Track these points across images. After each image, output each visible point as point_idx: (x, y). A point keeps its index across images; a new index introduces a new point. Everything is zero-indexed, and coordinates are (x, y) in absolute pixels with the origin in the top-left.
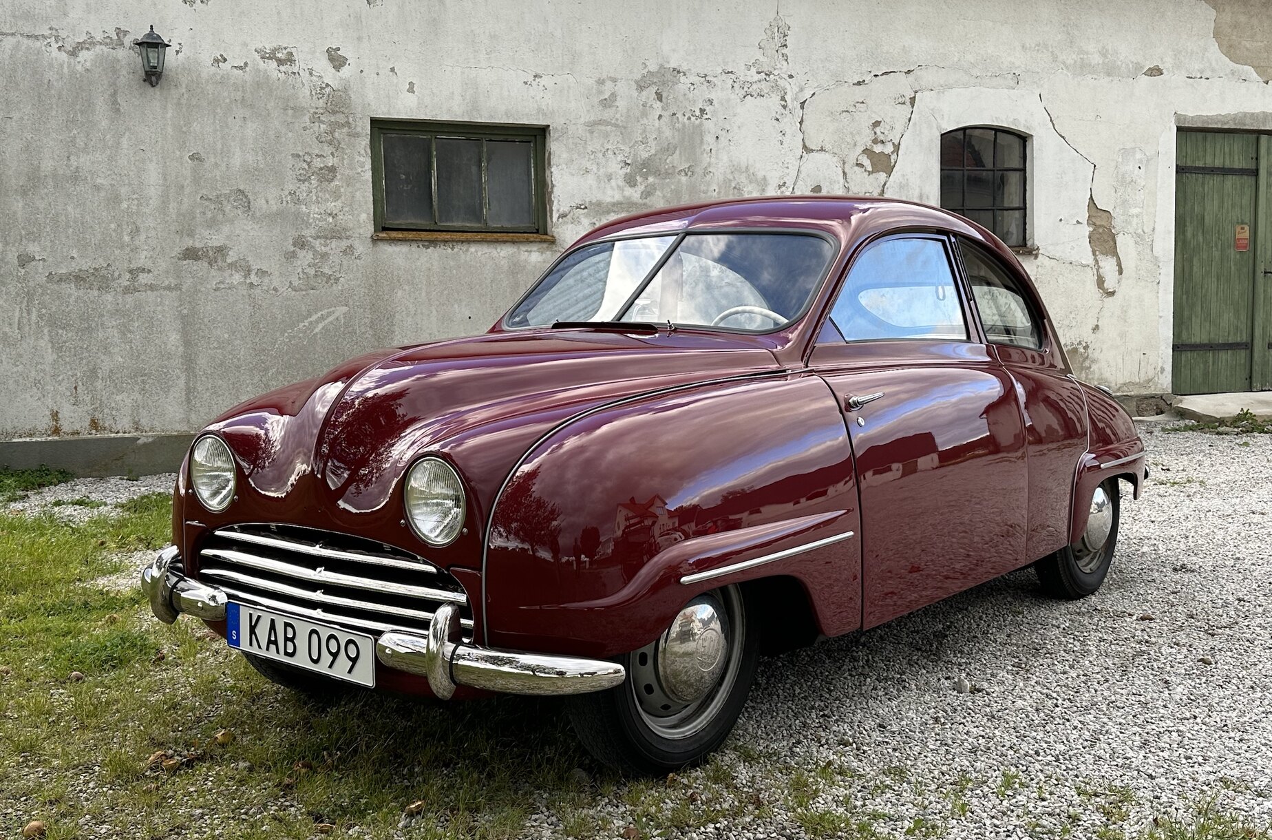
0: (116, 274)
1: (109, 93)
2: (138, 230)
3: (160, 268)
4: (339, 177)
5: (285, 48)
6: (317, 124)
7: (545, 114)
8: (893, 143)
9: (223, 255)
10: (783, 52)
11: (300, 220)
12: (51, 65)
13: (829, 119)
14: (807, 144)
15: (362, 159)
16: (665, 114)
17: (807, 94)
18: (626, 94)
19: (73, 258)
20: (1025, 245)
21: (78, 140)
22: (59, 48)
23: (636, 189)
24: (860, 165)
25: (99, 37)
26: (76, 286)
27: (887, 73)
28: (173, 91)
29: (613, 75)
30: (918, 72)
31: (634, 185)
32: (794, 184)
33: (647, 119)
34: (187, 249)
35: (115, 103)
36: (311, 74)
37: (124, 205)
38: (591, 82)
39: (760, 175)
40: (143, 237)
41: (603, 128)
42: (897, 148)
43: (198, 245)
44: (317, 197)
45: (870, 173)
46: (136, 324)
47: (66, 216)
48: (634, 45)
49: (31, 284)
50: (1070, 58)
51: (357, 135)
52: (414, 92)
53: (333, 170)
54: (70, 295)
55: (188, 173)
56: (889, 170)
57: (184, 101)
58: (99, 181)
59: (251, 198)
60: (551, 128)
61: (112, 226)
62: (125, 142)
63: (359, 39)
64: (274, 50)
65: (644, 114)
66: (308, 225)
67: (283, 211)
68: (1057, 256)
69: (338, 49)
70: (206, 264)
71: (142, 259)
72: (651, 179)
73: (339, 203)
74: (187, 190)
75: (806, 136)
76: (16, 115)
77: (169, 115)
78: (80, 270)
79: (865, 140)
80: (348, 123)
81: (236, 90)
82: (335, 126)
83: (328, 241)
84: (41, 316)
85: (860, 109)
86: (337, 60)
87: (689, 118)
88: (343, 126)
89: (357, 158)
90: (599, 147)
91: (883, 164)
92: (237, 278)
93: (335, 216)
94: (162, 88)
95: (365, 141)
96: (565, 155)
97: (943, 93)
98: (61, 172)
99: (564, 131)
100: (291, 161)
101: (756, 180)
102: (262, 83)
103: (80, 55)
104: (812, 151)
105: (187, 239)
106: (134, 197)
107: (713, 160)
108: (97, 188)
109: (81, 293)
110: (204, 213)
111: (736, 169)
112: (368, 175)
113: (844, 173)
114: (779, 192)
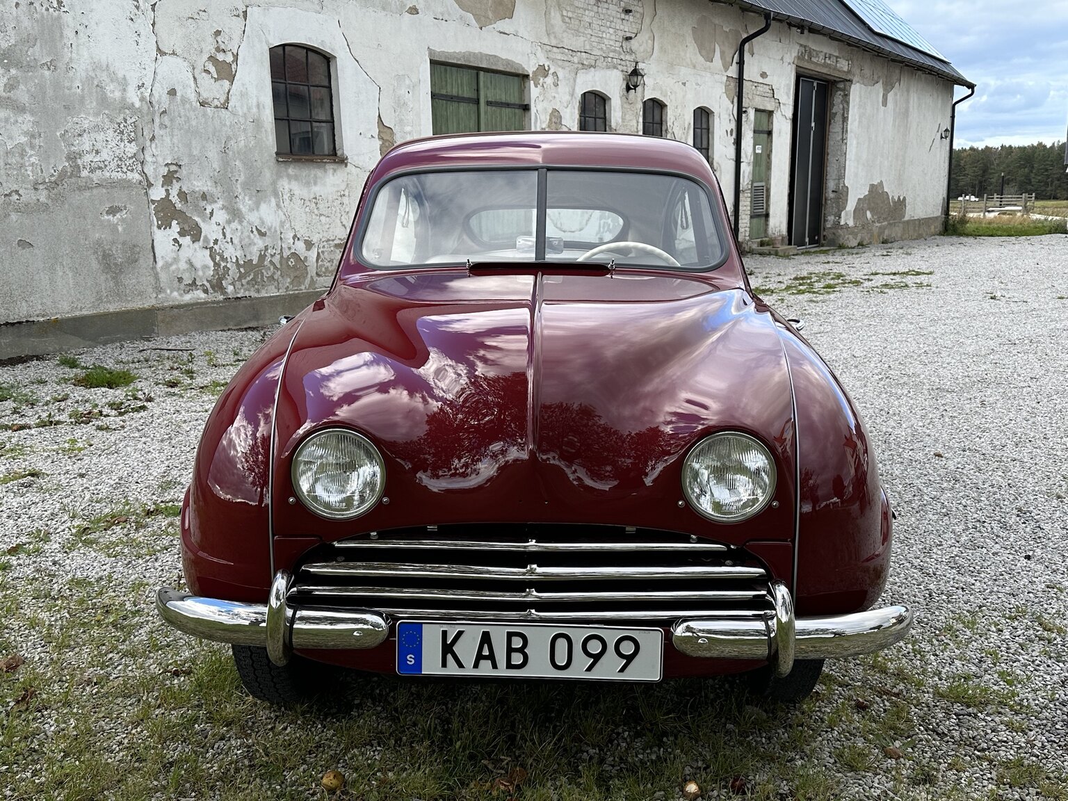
8: (233, 53)
13: (177, 24)
14: (160, 47)
20: (335, 154)
24: (207, 72)
32: (152, 85)
33: (4, 6)
39: (120, 75)
42: (236, 57)
45: (216, 80)
56: (232, 78)
68: (360, 164)
72: (13, 71)
75: (159, 39)
79: (209, 48)
85: (203, 17)
87: (47, 10)
91: (226, 72)
97: (268, 10)
101: (117, 79)
104: (166, 54)
107: (74, 55)
111: (97, 66)
113: (195, 78)
114: (139, 93)
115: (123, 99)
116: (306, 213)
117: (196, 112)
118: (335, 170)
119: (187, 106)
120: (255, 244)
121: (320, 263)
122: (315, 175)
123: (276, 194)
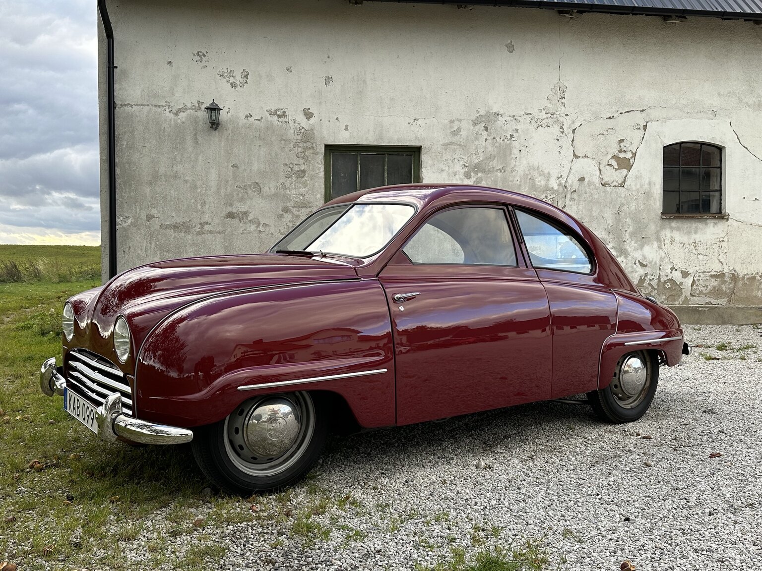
0: (194, 225)
1: (193, 134)
2: (205, 203)
3: (215, 222)
4: (307, 175)
5: (282, 109)
6: (296, 148)
7: (419, 140)
8: (632, 152)
9: (246, 216)
10: (562, 101)
11: (286, 198)
12: (165, 120)
13: (590, 139)
14: (576, 153)
15: (319, 166)
16: (489, 138)
17: (577, 125)
18: (466, 128)
19: (173, 216)
20: (721, 212)
21: (177, 157)
22: (170, 112)
23: (471, 180)
24: (611, 165)
25: (189, 105)
26: (174, 231)
27: (628, 112)
28: (225, 132)
29: (459, 118)
30: (649, 111)
31: (470, 178)
32: (568, 177)
33: (478, 141)
34: (229, 213)
35: (196, 139)
36: (294, 122)
37: (199, 190)
38: (446, 122)
39: (546, 172)
40: (207, 206)
41: (453, 147)
42: (634, 155)
43: (234, 211)
44: (295, 186)
45: (616, 170)
46: (202, 251)
47: (170, 196)
48: (472, 101)
49: (152, 229)
50: (751, 100)
51: (317, 153)
52: (348, 130)
53: (304, 171)
54: (171, 235)
55: (231, 174)
56: (629, 167)
57: (230, 138)
58: (187, 178)
59: (262, 186)
60: (423, 147)
61: (193, 201)
62: (200, 158)
63: (320, 103)
64: (276, 111)
65: (477, 139)
66: (290, 200)
67: (277, 193)
68: (742, 219)
69: (309, 109)
70: (238, 221)
71: (206, 218)
72: (480, 175)
73: (306, 189)
74: (230, 183)
75: (576, 149)
76: (148, 145)
77: (222, 145)
78: (176, 223)
79: (614, 150)
80: (313, 147)
81: (256, 131)
82: (306, 149)
83: (300, 209)
84: (156, 246)
85: (611, 133)
86: (308, 115)
87: (504, 140)
88: (310, 149)
89: (317, 165)
90: (449, 157)
91: (625, 164)
92: (253, 228)
93: (303, 196)
94: (219, 131)
95: (321, 157)
96: (430, 162)
97: (665, 122)
98: (168, 173)
99: (430, 149)
100: (282, 167)
101: (544, 174)
102: (270, 128)
103: (180, 115)
104: (579, 157)
105: (229, 207)
106: (204, 186)
107: (517, 163)
108: (186, 181)
109: (176, 234)
110: (238, 194)
111: (531, 168)
112: (322, 174)
113: (600, 170)
114: (558, 181)
115: (546, 185)
116: (685, 253)
117: (599, 190)
118: (716, 224)
119: (592, 187)
120: (636, 272)
121: (695, 287)
122: (696, 227)
123: (658, 239)
